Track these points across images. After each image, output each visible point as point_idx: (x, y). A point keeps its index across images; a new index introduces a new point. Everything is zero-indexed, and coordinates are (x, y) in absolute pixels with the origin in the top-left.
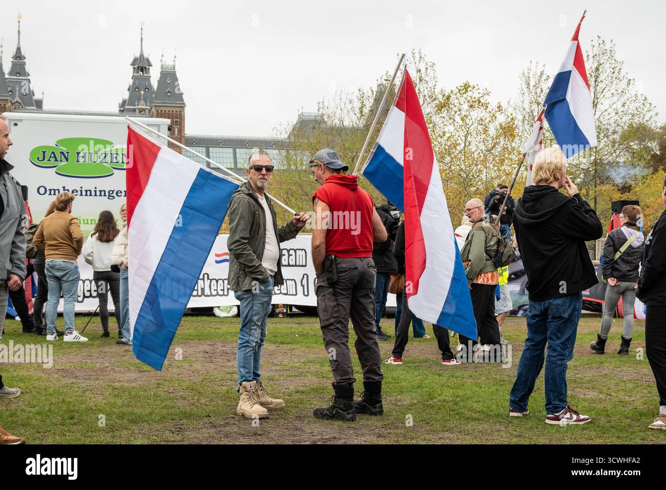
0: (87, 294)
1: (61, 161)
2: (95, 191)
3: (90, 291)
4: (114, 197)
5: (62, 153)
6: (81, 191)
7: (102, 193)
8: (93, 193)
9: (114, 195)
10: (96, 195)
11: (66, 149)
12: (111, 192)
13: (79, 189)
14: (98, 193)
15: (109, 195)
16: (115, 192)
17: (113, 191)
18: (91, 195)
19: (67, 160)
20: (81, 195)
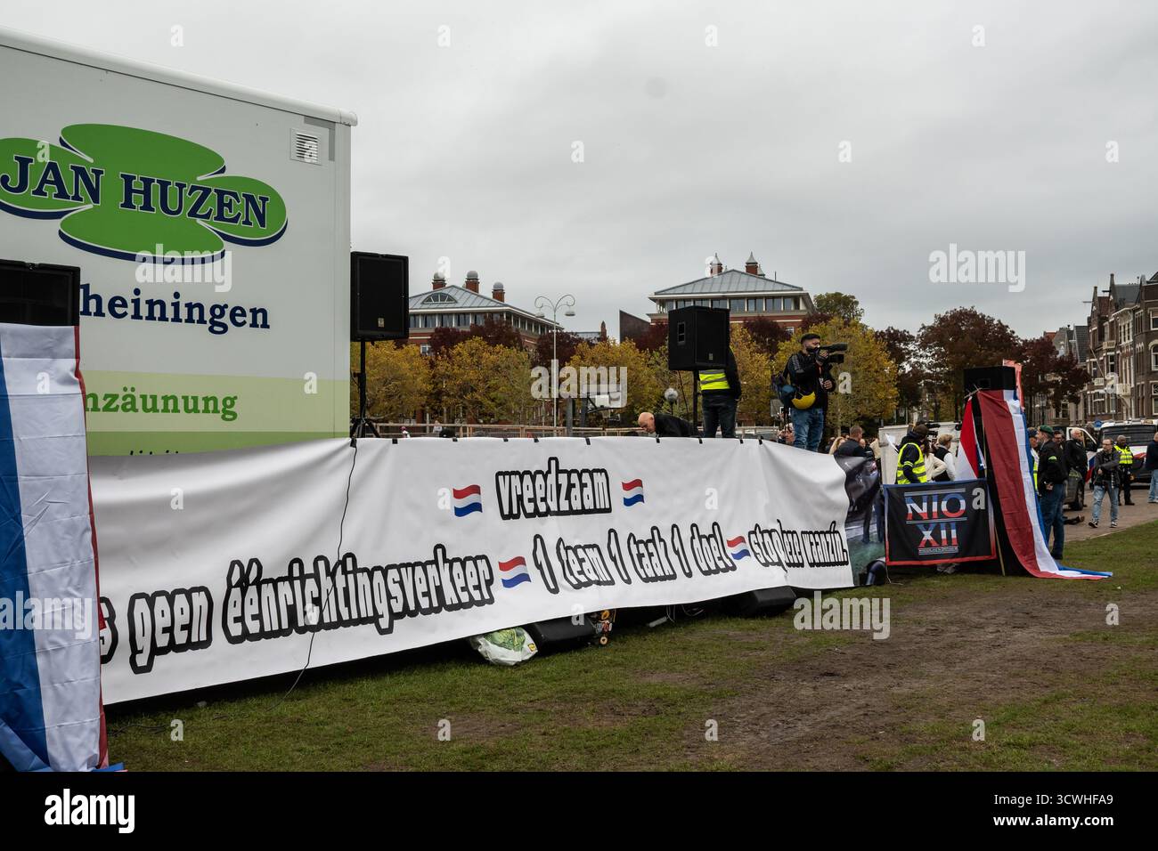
0: (163, 641)
1: (77, 197)
2: (176, 305)
3: (169, 630)
4: (225, 328)
5: (80, 171)
6: (136, 302)
7: (194, 313)
8: (170, 313)
9: (226, 319)
10: (177, 319)
11: (91, 161)
12: (217, 312)
13: (129, 297)
14: (183, 313)
15: (212, 321)
16: (228, 311)
17: (223, 308)
18: (163, 318)
19: (96, 200)
20: (137, 316)
